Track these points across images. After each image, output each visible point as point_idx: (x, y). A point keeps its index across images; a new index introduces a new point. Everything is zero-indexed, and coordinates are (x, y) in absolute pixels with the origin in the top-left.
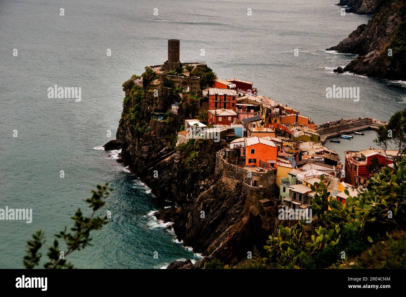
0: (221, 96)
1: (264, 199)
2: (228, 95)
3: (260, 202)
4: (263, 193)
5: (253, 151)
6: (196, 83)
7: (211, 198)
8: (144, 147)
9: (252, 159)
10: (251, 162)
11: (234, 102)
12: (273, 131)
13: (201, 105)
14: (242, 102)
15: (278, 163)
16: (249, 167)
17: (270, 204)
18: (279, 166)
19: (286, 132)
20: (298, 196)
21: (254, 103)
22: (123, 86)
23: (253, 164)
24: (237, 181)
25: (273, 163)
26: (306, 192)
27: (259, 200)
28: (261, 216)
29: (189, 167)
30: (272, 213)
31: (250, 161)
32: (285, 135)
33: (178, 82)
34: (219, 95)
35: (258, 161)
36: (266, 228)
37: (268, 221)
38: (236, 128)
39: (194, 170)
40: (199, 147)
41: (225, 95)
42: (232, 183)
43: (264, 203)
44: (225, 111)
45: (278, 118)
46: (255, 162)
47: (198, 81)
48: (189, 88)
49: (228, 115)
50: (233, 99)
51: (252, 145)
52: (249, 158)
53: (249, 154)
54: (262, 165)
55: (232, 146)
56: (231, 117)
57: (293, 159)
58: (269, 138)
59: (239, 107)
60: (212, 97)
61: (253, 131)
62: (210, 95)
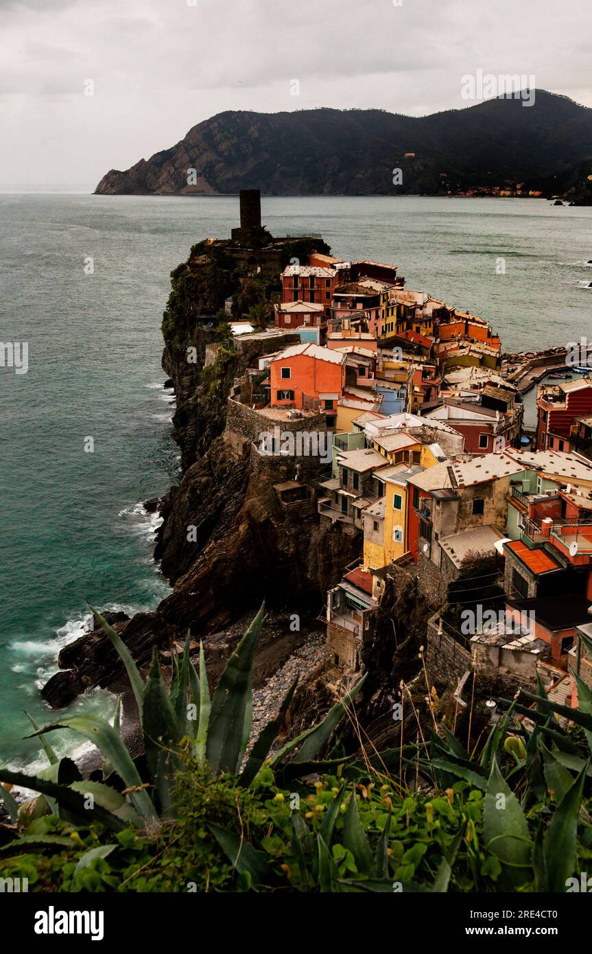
0: (304, 278)
1: (289, 482)
2: (318, 276)
3: (274, 489)
4: (285, 468)
5: (286, 373)
6: (273, 260)
7: (204, 475)
8: (185, 378)
9: (286, 391)
10: (283, 397)
11: (328, 289)
12: (373, 338)
13: (268, 298)
14: (347, 291)
15: (345, 402)
16: (278, 409)
17: (302, 493)
18: (342, 406)
19: (422, 346)
20: (351, 477)
21: (369, 292)
23: (287, 401)
24: (245, 439)
25: (332, 401)
26: (369, 467)
27: (274, 483)
28: (273, 522)
30: (304, 516)
31: (280, 395)
32: (421, 351)
33: (243, 259)
34: (301, 276)
35: (297, 394)
36: (288, 550)
37: (292, 534)
38: (303, 333)
39: (214, 416)
41: (312, 277)
42: (238, 444)
43: (283, 493)
44: (300, 305)
45: (430, 326)
46: (292, 398)
47: (276, 257)
48: (259, 268)
49: (303, 311)
50: (328, 285)
51: (283, 359)
52: (279, 388)
53: (278, 379)
54: (305, 404)
55: (262, 363)
56: (309, 316)
57: (398, 394)
58: (350, 349)
59: (337, 299)
60: (288, 282)
61: (330, 338)
62: (284, 277)
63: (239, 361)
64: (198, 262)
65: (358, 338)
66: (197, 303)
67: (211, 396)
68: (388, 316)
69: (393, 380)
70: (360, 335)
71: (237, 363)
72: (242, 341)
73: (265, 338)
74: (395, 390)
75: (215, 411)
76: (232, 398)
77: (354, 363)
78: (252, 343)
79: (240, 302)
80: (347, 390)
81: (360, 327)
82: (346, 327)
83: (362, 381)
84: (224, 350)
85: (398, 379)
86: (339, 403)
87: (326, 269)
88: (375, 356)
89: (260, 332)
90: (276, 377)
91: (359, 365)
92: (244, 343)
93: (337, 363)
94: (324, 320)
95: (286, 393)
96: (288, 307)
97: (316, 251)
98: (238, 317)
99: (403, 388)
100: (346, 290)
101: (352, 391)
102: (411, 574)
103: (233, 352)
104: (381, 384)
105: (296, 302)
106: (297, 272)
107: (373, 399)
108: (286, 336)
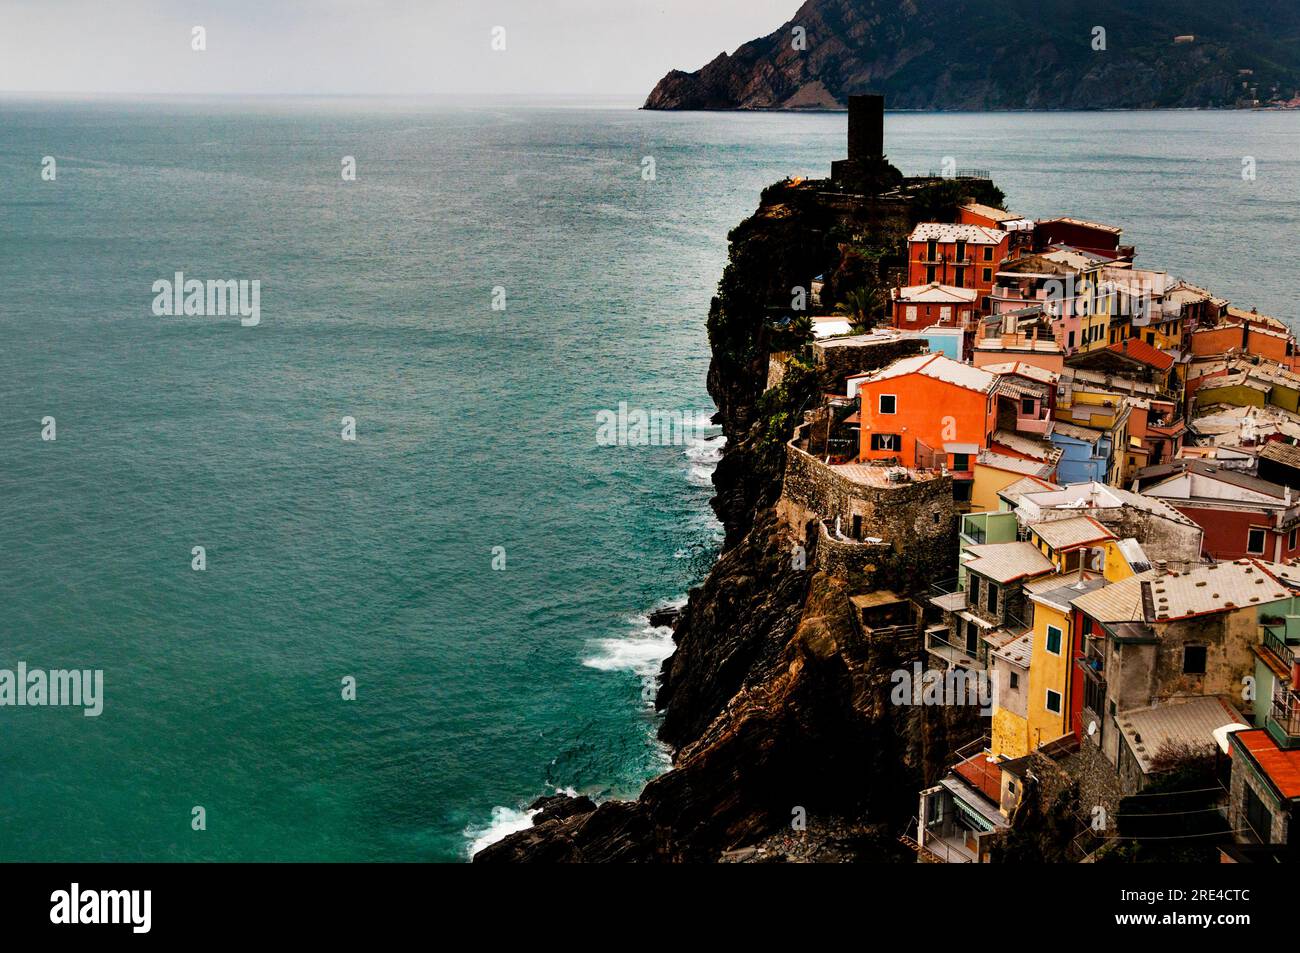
0: (945, 244)
1: (878, 593)
2: (971, 241)
3: (852, 604)
4: (872, 568)
5: (888, 405)
6: (897, 213)
7: (740, 574)
8: (740, 410)
9: (887, 435)
10: (883, 446)
11: (988, 265)
12: (1057, 350)
13: (882, 277)
14: (1022, 268)
15: (991, 459)
16: (872, 465)
17: (900, 613)
18: (984, 465)
19: (1153, 367)
20: (984, 590)
21: (1060, 270)
23: (887, 452)
24: (811, 515)
25: (967, 455)
26: (1019, 574)
27: (851, 594)
28: (847, 661)
29: (765, 465)
30: (902, 654)
31: (877, 441)
32: (1151, 375)
33: (846, 212)
34: (940, 241)
35: (906, 441)
36: (871, 712)
37: (878, 685)
38: (934, 338)
41: (961, 244)
42: (800, 523)
43: (866, 611)
44: (935, 291)
45: (1175, 332)
46: (898, 448)
47: (902, 209)
49: (939, 300)
50: (988, 256)
51: (884, 379)
52: (876, 430)
53: (874, 414)
54: (919, 460)
55: (853, 387)
56: (949, 309)
57: (1095, 449)
58: (1009, 368)
59: (1004, 282)
60: (917, 251)
61: (979, 347)
62: (912, 243)
63: (818, 383)
64: (771, 215)
65: (1030, 349)
67: (770, 440)
69: (1087, 424)
70: (1033, 344)
71: (815, 385)
72: (827, 349)
73: (865, 344)
74: (1088, 441)
75: (775, 467)
76: (795, 443)
77: (1013, 391)
78: (842, 353)
79: (835, 282)
80: (997, 438)
81: (1035, 330)
82: (1010, 330)
83: (1026, 423)
84: (796, 363)
85: (1096, 423)
86: (979, 460)
87: (986, 229)
88: (1054, 381)
89: (861, 333)
90: (870, 410)
91: (1022, 395)
92: (829, 352)
93: (979, 390)
94: (976, 316)
95: (886, 440)
96: (911, 293)
97: (974, 199)
98: (827, 310)
99: (1104, 438)
100: (1019, 266)
101: (1006, 440)
102: (1070, 774)
103: (812, 367)
104: (1063, 429)
105: (929, 286)
106: (934, 235)
107: (1043, 456)
108: (904, 343)
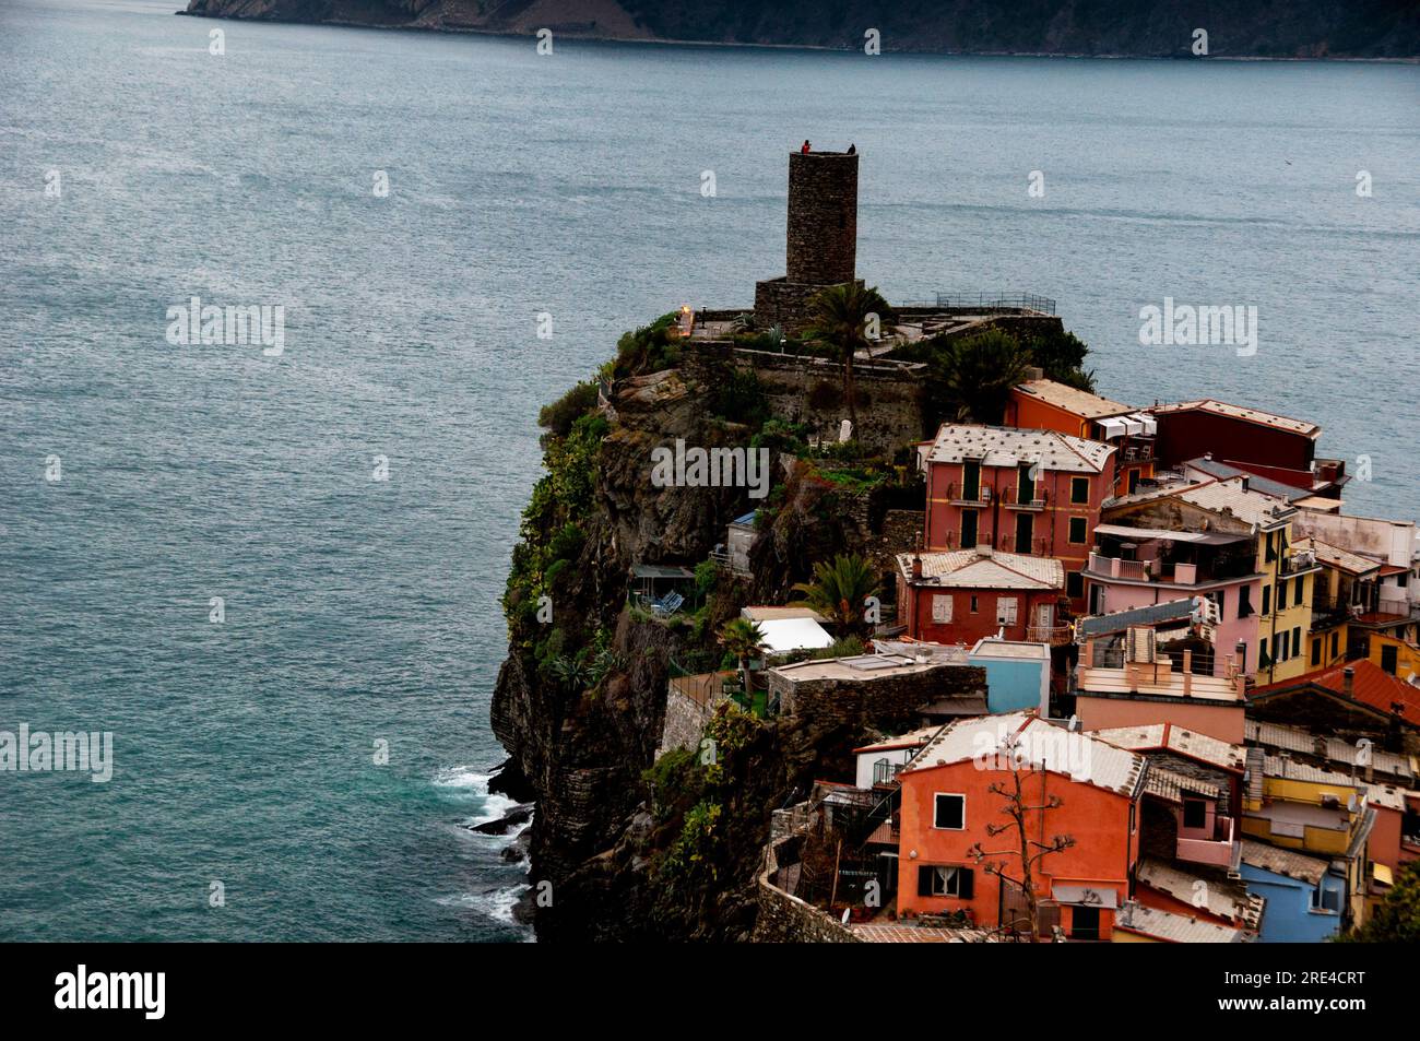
0: (998, 469)
2: (1044, 465)
5: (949, 812)
6: (895, 398)
8: (577, 776)
9: (947, 868)
10: (939, 889)
11: (1079, 510)
12: (1233, 697)
13: (877, 526)
14: (1143, 518)
15: (1138, 915)
16: (921, 924)
18: (1130, 931)
21: (1217, 526)
22: (543, 424)
23: (948, 902)
25: (1096, 910)
29: (672, 904)
31: (928, 879)
32: (1400, 737)
33: (793, 391)
34: (988, 463)
35: (984, 881)
38: (1000, 663)
39: (694, 923)
40: (725, 778)
41: (1026, 469)
44: (984, 564)
46: (967, 893)
47: (904, 389)
48: (846, 423)
49: (995, 585)
50: (1080, 494)
51: (942, 766)
52: (926, 857)
53: (924, 829)
54: (1008, 916)
55: (867, 770)
56: (1013, 601)
57: (1316, 894)
58: (1153, 736)
59: (1110, 546)
60: (944, 480)
61: (1088, 688)
62: (934, 465)
63: (785, 749)
64: (644, 393)
65: (1181, 694)
66: (633, 526)
68: (1282, 605)
69: (1299, 844)
70: (1188, 684)
71: (780, 754)
72: (799, 684)
73: (870, 676)
74: (1305, 880)
75: (695, 909)
76: (773, 879)
77: (1170, 784)
78: (829, 692)
79: (781, 536)
80: (1143, 875)
81: (1187, 655)
82: (1142, 655)
83: (1194, 846)
84: (735, 707)
85: (1319, 842)
86: (1119, 920)
87: (1073, 441)
88: (1239, 765)
89: (854, 651)
90: (917, 821)
91: (1184, 792)
92: (804, 690)
93: (1116, 790)
94: (1062, 616)
95: (947, 877)
96: (949, 566)
97: (1039, 371)
98: (778, 588)
99: (1332, 873)
100: (1138, 513)
101: (1161, 880)
103: (766, 717)
104: (1259, 856)
105: (970, 553)
106: (975, 450)
107: (1232, 912)
108: (941, 674)
